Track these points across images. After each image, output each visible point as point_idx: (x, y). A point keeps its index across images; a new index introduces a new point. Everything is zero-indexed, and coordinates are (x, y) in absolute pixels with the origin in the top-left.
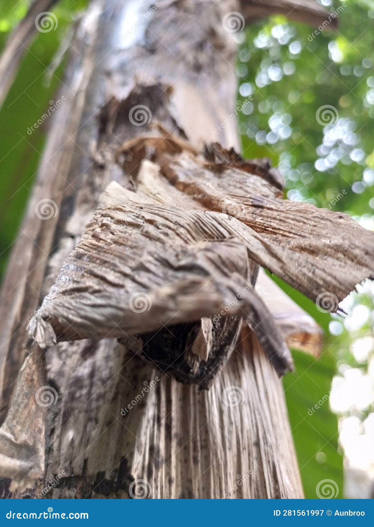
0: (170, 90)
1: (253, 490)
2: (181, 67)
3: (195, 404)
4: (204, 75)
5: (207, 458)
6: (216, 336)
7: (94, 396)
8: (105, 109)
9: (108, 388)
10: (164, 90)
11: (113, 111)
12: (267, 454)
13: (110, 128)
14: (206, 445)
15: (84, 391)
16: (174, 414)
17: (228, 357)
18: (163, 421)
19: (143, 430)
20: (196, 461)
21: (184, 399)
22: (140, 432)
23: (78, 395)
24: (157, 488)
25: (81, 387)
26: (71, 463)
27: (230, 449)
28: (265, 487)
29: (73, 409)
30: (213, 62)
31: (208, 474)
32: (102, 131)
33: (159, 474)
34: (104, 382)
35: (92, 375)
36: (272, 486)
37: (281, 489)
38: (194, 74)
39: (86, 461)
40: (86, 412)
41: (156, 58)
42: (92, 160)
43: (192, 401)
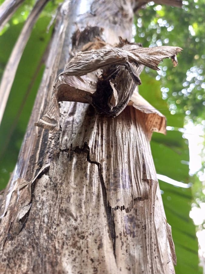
0: (102, 30)
1: (134, 160)
2: (107, 22)
3: (112, 131)
4: (117, 25)
5: (116, 146)
6: (119, 101)
7: (74, 127)
8: (75, 34)
9: (79, 125)
10: (100, 29)
11: (78, 36)
12: (140, 150)
13: (77, 43)
14: (116, 143)
15: (70, 125)
16: (104, 133)
17: (124, 108)
18: (100, 135)
19: (93, 135)
20: (112, 146)
21: (108, 130)
22: (91, 135)
23: (68, 126)
24: (98, 152)
25: (69, 124)
26: (66, 146)
27: (125, 145)
28: (139, 160)
29: (66, 130)
30: (122, 21)
31: (117, 151)
32: (74, 44)
33: (99, 149)
34: (77, 123)
35: (73, 121)
36: (142, 160)
37: (146, 162)
38: (113, 25)
39: (71, 144)
40: (71, 131)
41: (96, 18)
42: (70, 54)
43: (111, 130)
